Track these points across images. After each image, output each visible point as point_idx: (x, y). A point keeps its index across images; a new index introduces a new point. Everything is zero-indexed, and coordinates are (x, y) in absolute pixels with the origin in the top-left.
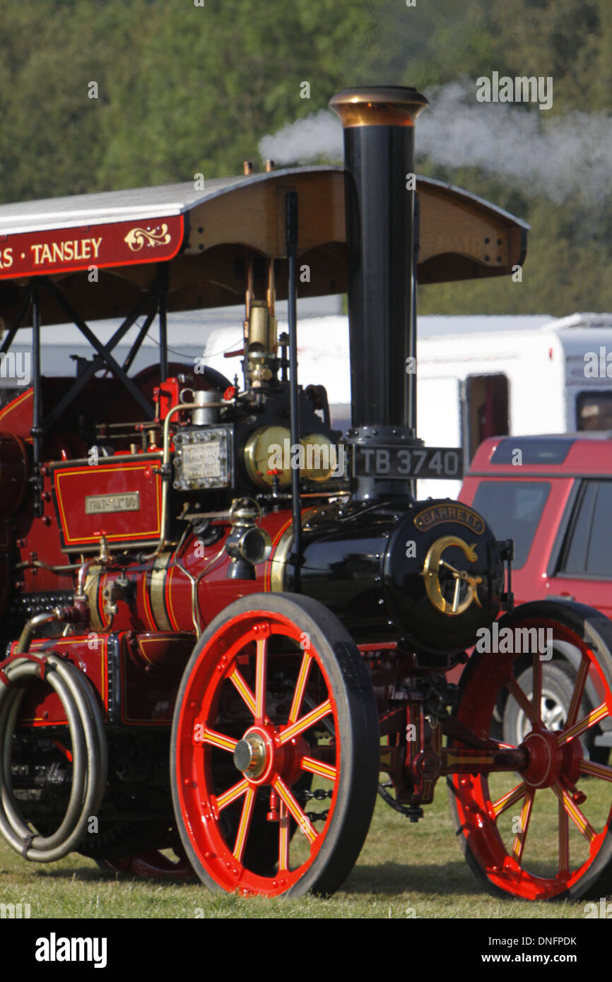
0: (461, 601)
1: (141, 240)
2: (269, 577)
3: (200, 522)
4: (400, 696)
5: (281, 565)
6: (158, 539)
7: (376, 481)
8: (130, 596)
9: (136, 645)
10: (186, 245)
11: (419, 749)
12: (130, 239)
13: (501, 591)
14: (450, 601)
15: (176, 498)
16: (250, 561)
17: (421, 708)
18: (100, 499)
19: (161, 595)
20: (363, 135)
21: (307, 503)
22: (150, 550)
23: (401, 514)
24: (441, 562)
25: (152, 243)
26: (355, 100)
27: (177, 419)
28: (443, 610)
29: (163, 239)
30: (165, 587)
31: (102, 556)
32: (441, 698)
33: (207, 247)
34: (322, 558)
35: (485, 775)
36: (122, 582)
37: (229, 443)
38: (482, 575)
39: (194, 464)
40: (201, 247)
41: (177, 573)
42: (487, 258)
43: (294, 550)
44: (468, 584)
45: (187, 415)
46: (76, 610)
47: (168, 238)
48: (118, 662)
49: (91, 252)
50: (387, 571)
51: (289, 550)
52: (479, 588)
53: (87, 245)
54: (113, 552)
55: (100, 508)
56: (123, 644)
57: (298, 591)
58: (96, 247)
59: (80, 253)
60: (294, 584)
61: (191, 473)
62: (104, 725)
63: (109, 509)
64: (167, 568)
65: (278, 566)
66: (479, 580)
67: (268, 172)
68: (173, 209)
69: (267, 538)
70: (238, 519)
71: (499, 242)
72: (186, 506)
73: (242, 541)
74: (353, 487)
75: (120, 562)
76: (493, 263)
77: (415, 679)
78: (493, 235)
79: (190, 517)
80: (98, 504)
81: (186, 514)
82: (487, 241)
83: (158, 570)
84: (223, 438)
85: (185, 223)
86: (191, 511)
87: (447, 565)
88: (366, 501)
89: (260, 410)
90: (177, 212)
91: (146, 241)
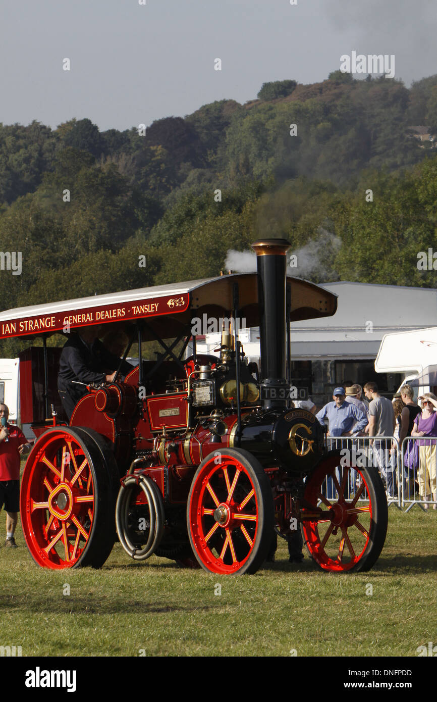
0: (305, 450)
1: (173, 304)
2: (229, 442)
3: (202, 419)
4: (282, 490)
5: (233, 437)
6: (186, 427)
7: (272, 401)
8: (176, 451)
9: (175, 470)
10: (190, 305)
11: (290, 511)
12: (169, 303)
13: (322, 446)
14: (300, 450)
15: (193, 410)
16: (219, 435)
17: (291, 495)
18: (164, 411)
19: (188, 450)
20: (265, 259)
21: (243, 411)
22: (183, 431)
23: (279, 415)
24: (296, 434)
25: (178, 305)
26: (261, 244)
27: (194, 377)
28: (298, 454)
29: (182, 303)
30: (190, 447)
31: (164, 434)
32: (298, 491)
33: (200, 306)
34: (250, 434)
35: (317, 521)
36: (173, 445)
37: (213, 387)
38: (314, 439)
39: (200, 395)
40: (198, 306)
41: (194, 441)
42: (321, 309)
43: (238, 430)
44: (308, 443)
45: (198, 375)
46: (152, 456)
47: (184, 303)
48: (168, 477)
49: (155, 309)
50: (273, 439)
51: (236, 430)
52: (313, 444)
53: (153, 306)
54: (168, 433)
55: (164, 414)
56: (170, 470)
57: (240, 447)
58: (157, 307)
59: (150, 310)
60: (238, 444)
61: (199, 399)
62: (163, 503)
63: (168, 415)
64: (190, 439)
65: (232, 438)
66: (313, 441)
67: (230, 274)
68: (185, 291)
69: (226, 426)
70: (214, 418)
71: (326, 302)
72: (198, 413)
73: (215, 427)
74: (262, 404)
75: (172, 436)
76: (323, 311)
77: (287, 483)
78: (324, 300)
79: (199, 418)
80: (164, 413)
81: (198, 416)
82: (321, 302)
83: (187, 439)
84: (211, 384)
85: (190, 296)
86: (200, 415)
87: (298, 435)
88: (267, 410)
89: (226, 373)
90: (187, 292)
91: (175, 304)
